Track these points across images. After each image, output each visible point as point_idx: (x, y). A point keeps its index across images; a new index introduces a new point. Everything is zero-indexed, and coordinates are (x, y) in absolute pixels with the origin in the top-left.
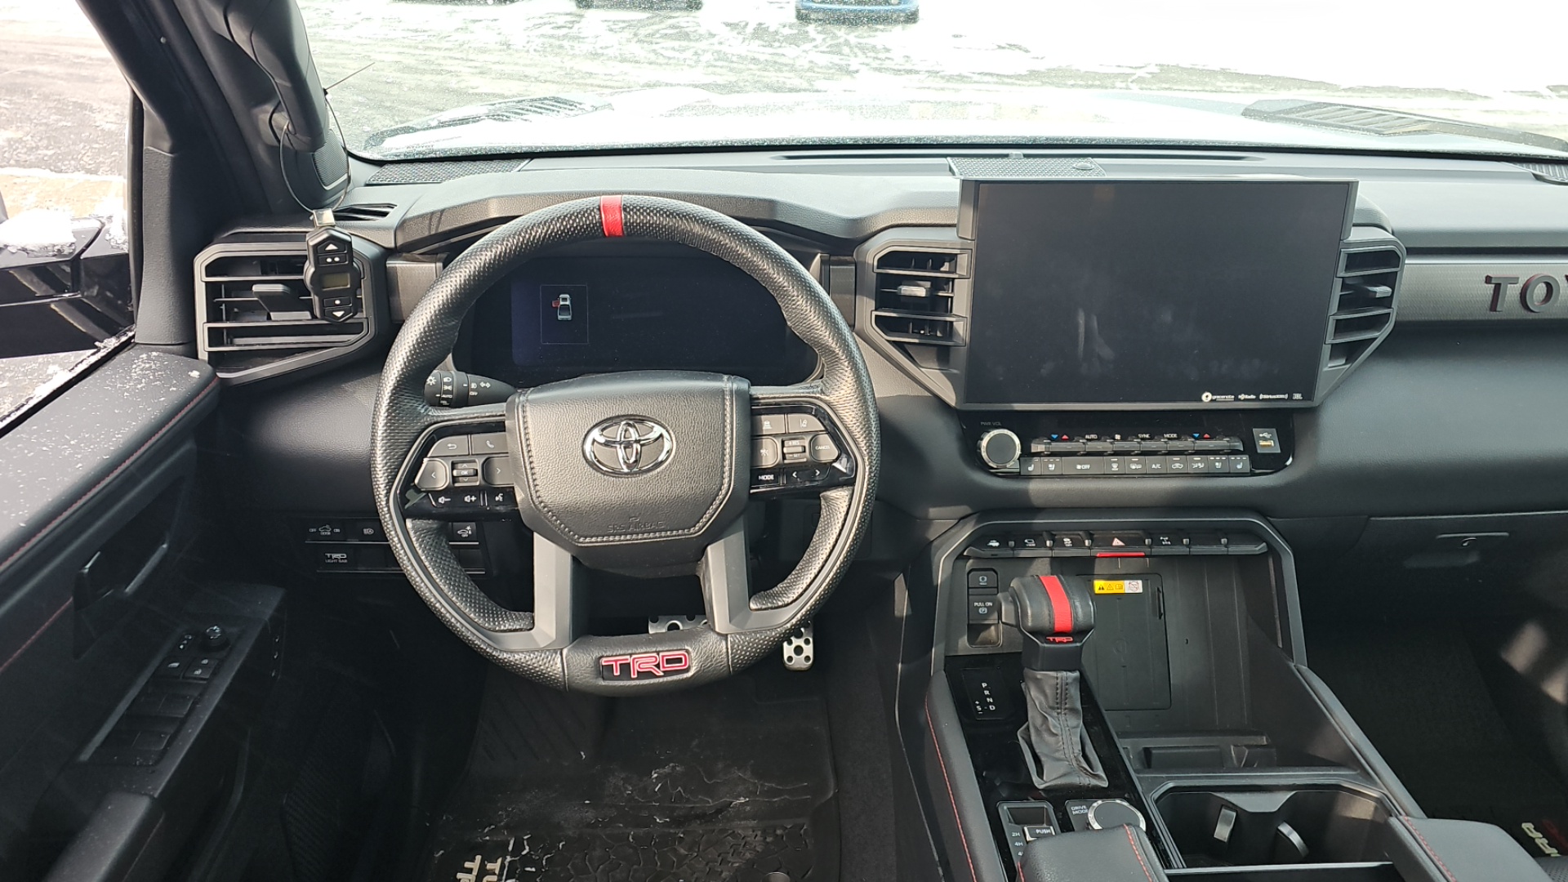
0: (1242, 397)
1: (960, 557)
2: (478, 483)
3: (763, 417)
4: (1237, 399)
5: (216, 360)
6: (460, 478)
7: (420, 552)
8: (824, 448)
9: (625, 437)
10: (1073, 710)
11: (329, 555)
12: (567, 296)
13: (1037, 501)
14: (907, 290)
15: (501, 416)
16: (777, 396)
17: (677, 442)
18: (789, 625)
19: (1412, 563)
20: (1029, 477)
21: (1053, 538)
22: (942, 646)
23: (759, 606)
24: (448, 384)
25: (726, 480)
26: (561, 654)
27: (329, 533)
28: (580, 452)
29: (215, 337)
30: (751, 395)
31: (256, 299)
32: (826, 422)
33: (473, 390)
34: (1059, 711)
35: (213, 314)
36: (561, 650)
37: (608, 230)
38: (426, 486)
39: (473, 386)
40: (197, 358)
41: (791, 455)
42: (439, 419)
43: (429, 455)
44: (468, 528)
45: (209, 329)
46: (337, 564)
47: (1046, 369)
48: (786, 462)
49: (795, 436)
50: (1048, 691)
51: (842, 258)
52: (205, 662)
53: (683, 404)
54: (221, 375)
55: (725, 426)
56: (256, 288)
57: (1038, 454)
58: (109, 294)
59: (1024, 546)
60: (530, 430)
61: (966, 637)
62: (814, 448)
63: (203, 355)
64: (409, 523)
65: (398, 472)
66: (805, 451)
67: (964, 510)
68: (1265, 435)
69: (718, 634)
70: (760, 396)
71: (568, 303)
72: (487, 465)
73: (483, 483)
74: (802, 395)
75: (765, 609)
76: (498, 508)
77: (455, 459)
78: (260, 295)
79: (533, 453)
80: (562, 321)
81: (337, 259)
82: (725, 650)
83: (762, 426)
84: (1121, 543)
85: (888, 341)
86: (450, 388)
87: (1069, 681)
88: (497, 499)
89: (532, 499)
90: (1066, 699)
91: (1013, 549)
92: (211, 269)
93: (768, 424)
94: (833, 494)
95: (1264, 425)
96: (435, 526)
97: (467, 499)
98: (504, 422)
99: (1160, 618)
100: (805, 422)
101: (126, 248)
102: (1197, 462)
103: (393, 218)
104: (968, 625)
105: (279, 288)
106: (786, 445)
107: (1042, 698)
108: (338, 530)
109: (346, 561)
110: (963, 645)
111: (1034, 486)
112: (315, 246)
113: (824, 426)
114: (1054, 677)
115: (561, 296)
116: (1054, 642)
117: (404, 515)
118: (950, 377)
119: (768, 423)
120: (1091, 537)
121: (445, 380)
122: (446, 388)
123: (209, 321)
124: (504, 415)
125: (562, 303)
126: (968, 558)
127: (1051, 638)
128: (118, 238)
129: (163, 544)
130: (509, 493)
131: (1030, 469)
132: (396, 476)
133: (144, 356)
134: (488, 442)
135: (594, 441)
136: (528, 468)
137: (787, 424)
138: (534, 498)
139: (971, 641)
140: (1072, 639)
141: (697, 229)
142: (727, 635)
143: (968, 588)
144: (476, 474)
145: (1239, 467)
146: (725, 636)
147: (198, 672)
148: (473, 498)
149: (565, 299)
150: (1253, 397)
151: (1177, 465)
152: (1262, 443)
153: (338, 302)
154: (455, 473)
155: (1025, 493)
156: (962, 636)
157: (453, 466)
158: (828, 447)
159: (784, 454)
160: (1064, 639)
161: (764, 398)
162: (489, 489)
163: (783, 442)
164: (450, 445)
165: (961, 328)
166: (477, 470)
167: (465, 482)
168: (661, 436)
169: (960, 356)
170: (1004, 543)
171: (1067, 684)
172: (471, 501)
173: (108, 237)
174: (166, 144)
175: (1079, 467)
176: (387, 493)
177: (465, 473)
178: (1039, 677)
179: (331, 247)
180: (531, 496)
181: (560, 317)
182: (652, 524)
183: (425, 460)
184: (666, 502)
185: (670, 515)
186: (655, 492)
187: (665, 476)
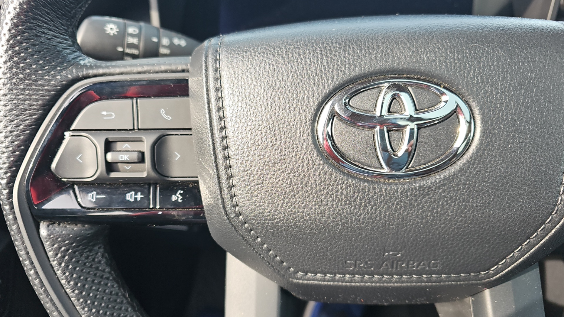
2: (144, 175)
6: (119, 165)
9: (389, 111)
15: (183, 71)
17: (483, 122)
33: (165, 47)
38: (69, 173)
39: (165, 41)
42: (91, 72)
43: (72, 128)
60: (226, 92)
64: (44, 231)
72: (159, 146)
73: (153, 174)
76: (174, 213)
77: (112, 136)
79: (230, 131)
86: (135, 41)
88: (174, 198)
89: (224, 207)
97: (130, 197)
98: (187, 81)
121: (131, 30)
124: (188, 71)
134: (163, 112)
136: (220, 156)
138: (228, 208)
144: (142, 160)
148: (139, 196)
154: (110, 157)
157: (109, 146)
162: (162, 184)
164: (104, 113)
166: (143, 154)
167: (126, 171)
168: (456, 111)
172: (136, 199)
176: (8, 183)
177: (125, 157)
180: (223, 203)
182: (420, 263)
183: (67, 134)
184: (453, 231)
185: (453, 252)
186: (437, 213)
187: (458, 185)
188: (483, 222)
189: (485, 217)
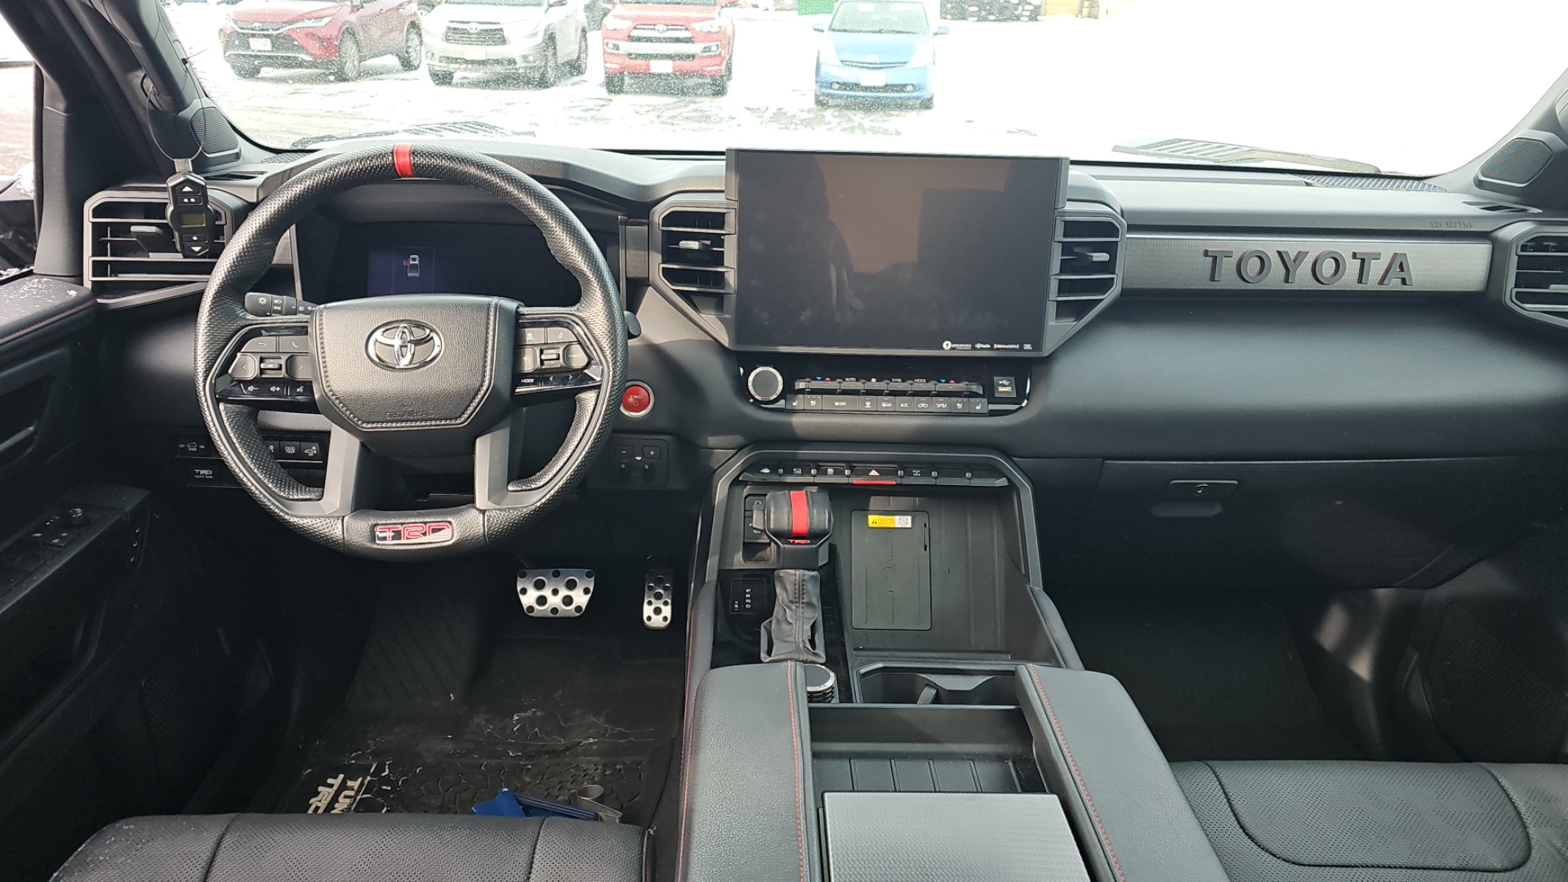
0: (978, 346)
1: (736, 483)
2: (282, 376)
3: (526, 330)
4: (974, 348)
5: (99, 289)
6: (268, 371)
7: (232, 435)
8: (575, 356)
9: (401, 338)
10: (810, 605)
11: (197, 471)
12: (416, 256)
13: (801, 433)
14: (684, 244)
15: (308, 321)
16: (538, 313)
17: (445, 344)
18: (538, 504)
19: (1162, 511)
20: (794, 412)
21: (818, 468)
22: (717, 558)
23: (515, 489)
24: (278, 305)
25: (487, 379)
26: (343, 520)
27: (195, 449)
28: (364, 350)
29: (99, 269)
30: (516, 312)
31: (135, 239)
33: (303, 309)
34: (797, 604)
35: (98, 249)
36: (344, 517)
37: (399, 169)
38: (239, 376)
39: (302, 306)
40: (82, 284)
41: (547, 362)
42: (254, 322)
43: (242, 350)
44: (314, 448)
45: (94, 262)
46: (204, 479)
47: (805, 316)
48: (542, 367)
49: (552, 346)
50: (788, 587)
51: (638, 220)
52: (64, 534)
54: (100, 301)
55: (487, 333)
56: (133, 229)
57: (802, 391)
58: (21, 238)
59: (791, 473)
61: (741, 553)
62: (567, 356)
63: (88, 284)
64: (222, 406)
65: (215, 363)
66: (559, 358)
67: (737, 439)
68: (1005, 382)
69: (478, 509)
70: (525, 313)
71: (417, 262)
72: (291, 360)
73: (286, 375)
74: (561, 312)
75: (520, 491)
77: (263, 355)
78: (139, 235)
79: (326, 350)
80: (411, 277)
81: (193, 200)
82: (482, 522)
83: (525, 337)
84: (876, 474)
85: (674, 290)
86: (279, 308)
87: (806, 578)
88: (298, 390)
90: (803, 594)
91: (781, 475)
92: (98, 211)
93: (531, 335)
94: (583, 395)
95: (1004, 374)
96: (245, 411)
97: (272, 388)
98: (308, 327)
99: (926, 549)
100: (561, 334)
101: (32, 196)
102: (941, 402)
103: (260, 180)
104: (744, 543)
105: (153, 229)
106: (544, 353)
107: (784, 594)
108: (203, 447)
109: (211, 477)
110: (738, 561)
111: (796, 420)
112: (174, 188)
113: (577, 338)
114: (792, 574)
115: (412, 256)
116: (794, 543)
117: (217, 400)
118: (723, 321)
120: (852, 468)
121: (276, 301)
122: (276, 308)
123: (93, 255)
124: (310, 321)
125: (412, 262)
126: (745, 483)
127: (791, 541)
128: (26, 188)
129: (30, 426)
130: (308, 386)
131: (794, 404)
132: (213, 366)
133: (36, 280)
134: (293, 344)
135: (376, 341)
136: (322, 364)
137: (546, 336)
138: (325, 387)
139: (747, 557)
140: (809, 541)
141: (472, 170)
142: (485, 510)
143: (745, 511)
144: (281, 369)
145: (978, 408)
146: (483, 512)
147: (56, 541)
148: (278, 388)
149: (414, 259)
150: (988, 346)
151: (923, 405)
152: (1001, 389)
153: (195, 238)
154: (262, 366)
155: (790, 425)
156: (738, 552)
157: (262, 360)
158: (579, 356)
159: (541, 361)
160: (803, 541)
161: (529, 315)
162: (291, 382)
163: (542, 351)
164: (260, 344)
165: (731, 278)
166: (281, 365)
167: (271, 374)
169: (731, 302)
170: (774, 471)
171: (804, 580)
172: (276, 390)
173: (18, 187)
174: (62, 105)
175: (837, 404)
176: (205, 377)
177: (271, 366)
178: (781, 575)
179: (187, 189)
181: (410, 274)
182: (423, 413)
183: (239, 354)
187: (435, 371)
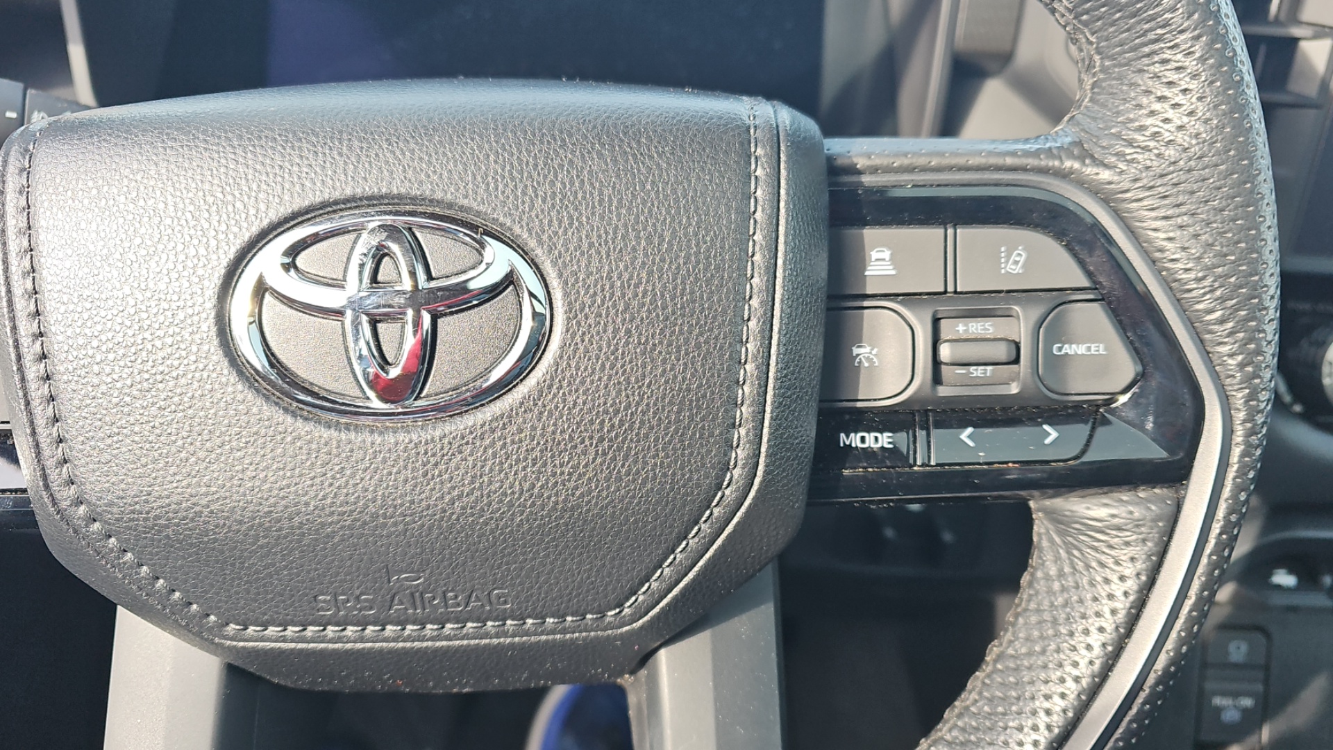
3: (870, 234)
8: (1080, 349)
9: (375, 281)
16: (922, 161)
25: (741, 453)
28: (208, 326)
30: (830, 159)
32: (1093, 261)
41: (961, 371)
48: (943, 391)
53: (596, 165)
55: (745, 256)
62: (1050, 350)
66: (1016, 361)
70: (861, 163)
74: (1009, 161)
83: (862, 263)
94: (1087, 508)
106: (945, 333)
113: (1089, 274)
119: (886, 254)
135: (261, 289)
136: (31, 374)
137: (949, 260)
138: (55, 488)
158: (1098, 349)
159: (936, 363)
161: (874, 170)
163: (936, 321)
168: (510, 280)
182: (470, 596)
184: (520, 525)
185: (532, 569)
186: (481, 488)
187: (520, 431)
188: (579, 506)
189: (582, 495)
